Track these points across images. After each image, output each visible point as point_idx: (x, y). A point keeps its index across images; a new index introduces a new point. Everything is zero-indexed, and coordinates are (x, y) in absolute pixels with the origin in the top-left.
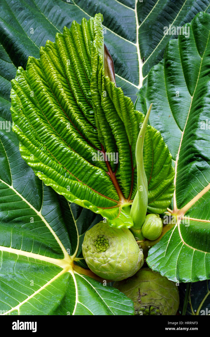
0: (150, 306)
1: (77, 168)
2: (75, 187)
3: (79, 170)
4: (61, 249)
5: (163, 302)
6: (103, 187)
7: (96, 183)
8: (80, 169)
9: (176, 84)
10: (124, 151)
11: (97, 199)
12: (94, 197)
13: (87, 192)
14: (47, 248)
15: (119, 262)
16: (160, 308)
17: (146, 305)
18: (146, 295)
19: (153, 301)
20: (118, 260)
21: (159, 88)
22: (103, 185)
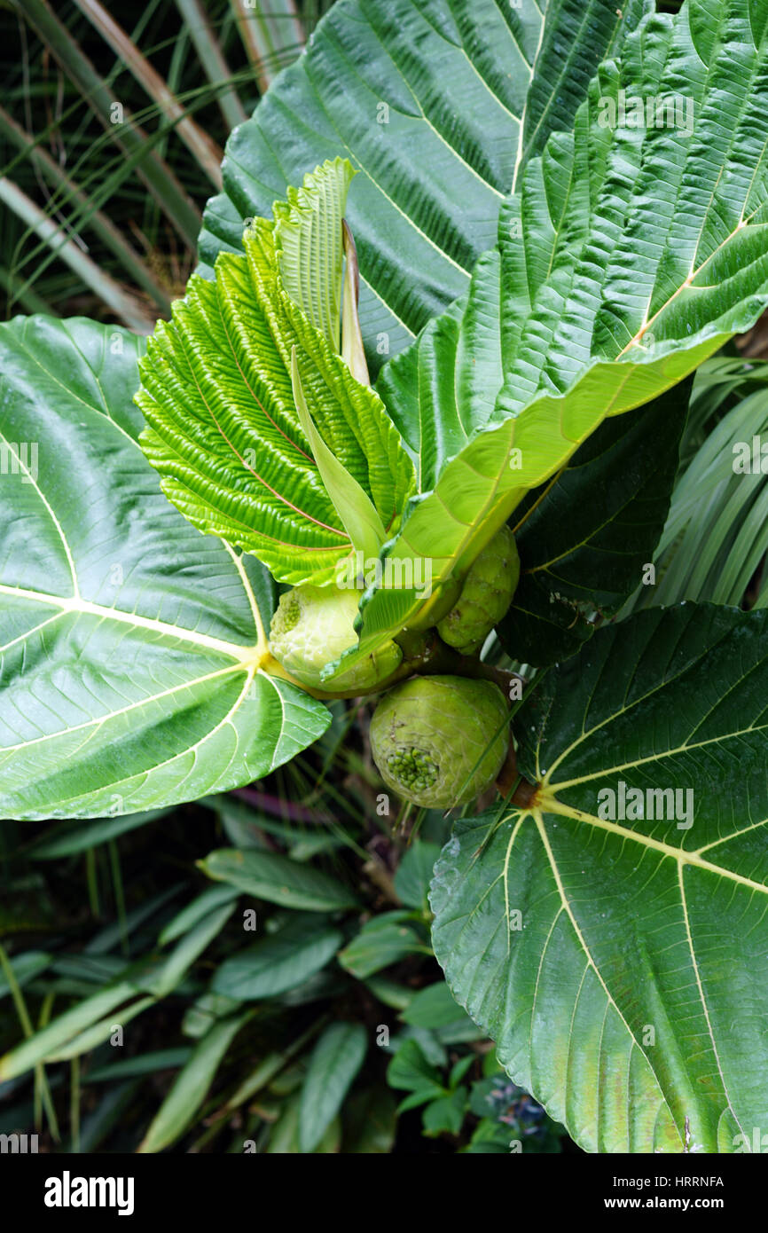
0: (413, 748)
1: (270, 469)
2: (240, 507)
3: (274, 475)
4: (255, 627)
5: (435, 742)
6: (318, 508)
7: (306, 500)
8: (276, 472)
9: (513, 291)
10: (342, 436)
11: (292, 531)
12: (285, 527)
13: (267, 517)
14: (226, 624)
15: (309, 652)
16: (432, 752)
17: (404, 746)
18: (403, 725)
19: (415, 737)
20: (308, 647)
21: (484, 299)
22: (317, 503)
